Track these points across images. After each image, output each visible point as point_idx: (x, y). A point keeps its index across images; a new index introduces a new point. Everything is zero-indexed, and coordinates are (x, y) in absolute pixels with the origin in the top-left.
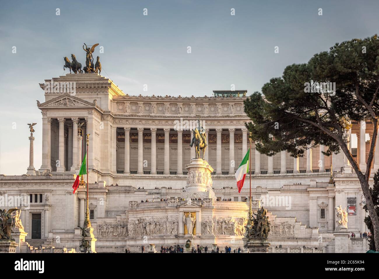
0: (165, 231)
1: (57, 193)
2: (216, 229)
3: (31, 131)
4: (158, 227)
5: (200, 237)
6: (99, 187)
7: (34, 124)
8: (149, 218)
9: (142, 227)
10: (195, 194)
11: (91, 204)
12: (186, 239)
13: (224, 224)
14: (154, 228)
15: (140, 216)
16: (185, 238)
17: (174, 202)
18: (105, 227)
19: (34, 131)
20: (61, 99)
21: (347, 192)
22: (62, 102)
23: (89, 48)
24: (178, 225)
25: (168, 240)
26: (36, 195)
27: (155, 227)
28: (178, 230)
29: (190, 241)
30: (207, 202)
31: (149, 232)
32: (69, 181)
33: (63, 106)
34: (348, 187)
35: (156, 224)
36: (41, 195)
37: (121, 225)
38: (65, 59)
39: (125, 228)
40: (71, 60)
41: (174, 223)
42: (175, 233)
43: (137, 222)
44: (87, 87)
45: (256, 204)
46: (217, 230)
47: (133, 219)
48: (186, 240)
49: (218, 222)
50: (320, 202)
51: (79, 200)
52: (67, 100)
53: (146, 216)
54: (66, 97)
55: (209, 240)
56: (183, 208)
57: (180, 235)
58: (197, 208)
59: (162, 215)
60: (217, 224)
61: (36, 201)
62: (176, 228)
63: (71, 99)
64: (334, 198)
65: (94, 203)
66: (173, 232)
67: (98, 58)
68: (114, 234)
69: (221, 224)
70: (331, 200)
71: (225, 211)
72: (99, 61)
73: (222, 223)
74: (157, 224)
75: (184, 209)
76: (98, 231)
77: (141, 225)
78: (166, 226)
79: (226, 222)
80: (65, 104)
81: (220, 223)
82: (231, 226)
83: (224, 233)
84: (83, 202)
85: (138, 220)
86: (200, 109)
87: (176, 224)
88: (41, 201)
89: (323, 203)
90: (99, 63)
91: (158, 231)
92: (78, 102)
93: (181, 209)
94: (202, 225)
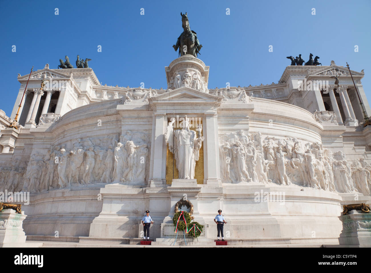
4: (90, 162)
13: (283, 154)
14: (79, 165)
16: (171, 195)
20: (41, 73)
24: (147, 157)
27: (81, 162)
28: (146, 169)
31: (63, 179)
37: (16, 169)
41: (136, 149)
42: (136, 178)
43: (47, 158)
48: (174, 202)
54: (46, 71)
56: (164, 107)
59: (105, 132)
60: (263, 154)
63: (50, 73)
66: (130, 176)
69: (273, 155)
78: (114, 159)
82: (302, 159)
85: (49, 151)
87: (143, 150)
91: (87, 175)
92: (55, 75)
93: (161, 110)
94: (222, 155)
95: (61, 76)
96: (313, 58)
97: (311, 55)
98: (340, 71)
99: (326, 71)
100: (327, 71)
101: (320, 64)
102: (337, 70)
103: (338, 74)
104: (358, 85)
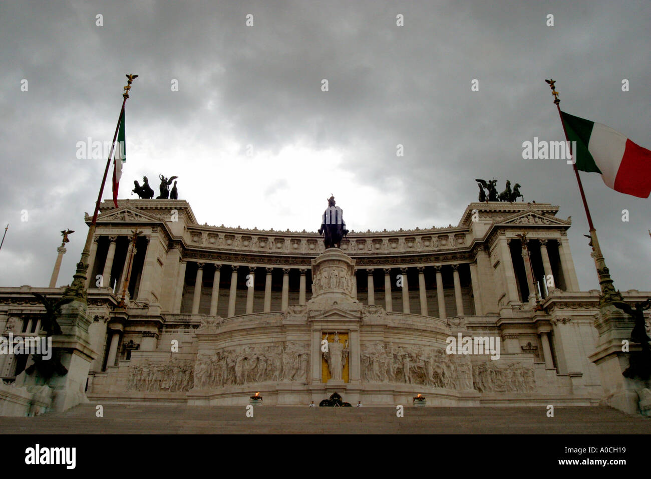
0: (277, 373)
2: (392, 370)
4: (262, 365)
6: (149, 314)
7: (70, 232)
8: (244, 347)
9: (224, 368)
11: (132, 341)
12: (329, 392)
13: (408, 359)
14: (253, 367)
15: (223, 346)
17: (301, 312)
19: (67, 241)
22: (119, 216)
24: (308, 362)
25: (286, 396)
26: (36, 320)
27: (255, 365)
28: (308, 370)
29: (339, 397)
31: (241, 378)
33: (118, 221)
35: (258, 358)
38: (136, 183)
39: (187, 372)
40: (141, 184)
41: (300, 356)
42: (301, 378)
43: (215, 358)
46: (394, 372)
47: (207, 352)
48: (331, 394)
49: (395, 356)
50: (524, 342)
51: (111, 333)
52: (126, 214)
53: (237, 343)
54: (126, 210)
55: (380, 396)
56: (320, 324)
58: (351, 324)
59: (271, 340)
60: (393, 360)
61: (33, 331)
62: (303, 368)
63: (132, 212)
64: (550, 335)
65: (137, 340)
66: (296, 377)
68: (163, 386)
69: (401, 361)
70: (545, 339)
71: (407, 332)
73: (404, 357)
74: (261, 358)
75: (323, 324)
76: (131, 378)
77: (223, 363)
78: (282, 363)
79: (414, 355)
80: (123, 218)
81: (400, 358)
82: (423, 363)
83: (408, 382)
84: (116, 337)
85: (218, 354)
87: (304, 357)
89: (529, 344)
91: (261, 375)
92: (140, 216)
93: (317, 326)
94: (362, 361)
95: (149, 218)
96: (512, 187)
97: (508, 184)
98: (539, 218)
99: (518, 217)
100: (520, 218)
101: (522, 195)
102: (534, 216)
103: (536, 222)
104: (563, 238)
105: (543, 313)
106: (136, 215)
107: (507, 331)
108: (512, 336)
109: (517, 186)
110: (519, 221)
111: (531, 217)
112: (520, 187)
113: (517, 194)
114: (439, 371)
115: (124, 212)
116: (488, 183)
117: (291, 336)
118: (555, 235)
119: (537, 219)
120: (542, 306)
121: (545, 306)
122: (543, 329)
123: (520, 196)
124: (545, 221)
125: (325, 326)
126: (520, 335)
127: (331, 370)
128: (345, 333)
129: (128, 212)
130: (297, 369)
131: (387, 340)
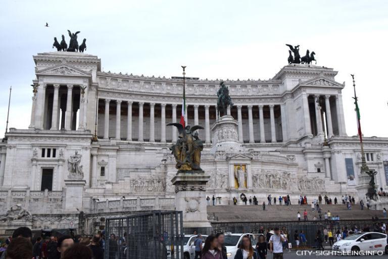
0: (213, 184)
1: (72, 148)
3: (34, 91)
5: (252, 191)
6: (111, 144)
10: (231, 148)
11: (103, 160)
13: (272, 177)
16: (238, 192)
17: (222, 154)
18: (139, 181)
20: (59, 68)
21: (343, 152)
22: (59, 70)
23: (73, 34)
24: (228, 179)
26: (49, 150)
28: (228, 183)
29: (244, 195)
30: (255, 155)
32: (85, 136)
33: (59, 74)
34: (344, 148)
36: (55, 150)
37: (156, 180)
41: (224, 176)
42: (225, 186)
44: (78, 62)
45: (293, 159)
48: (240, 194)
49: (266, 176)
50: (316, 162)
51: (92, 156)
52: (64, 69)
57: (232, 189)
58: (247, 161)
59: (209, 168)
60: (265, 178)
61: (49, 156)
62: (226, 181)
63: (69, 68)
64: (330, 159)
65: (106, 159)
66: (223, 186)
67: (85, 40)
68: (149, 189)
69: (269, 178)
70: (327, 161)
72: (86, 43)
73: (270, 176)
76: (132, 185)
78: (216, 179)
79: (274, 175)
80: (63, 72)
82: (278, 179)
83: (272, 187)
84: (95, 158)
86: (169, 88)
87: (226, 177)
88: (54, 156)
89: (319, 163)
90: (85, 45)
92: (75, 71)
93: (232, 162)
94: (253, 178)
95: (81, 73)
96: (310, 54)
98: (327, 81)
99: (314, 81)
100: (316, 81)
101: (316, 60)
102: (324, 80)
103: (325, 84)
104: (339, 95)
105: (327, 147)
106: (71, 70)
107: (309, 156)
108: (310, 159)
109: (313, 53)
110: (314, 83)
111: (322, 81)
112: (315, 54)
113: (313, 59)
114: (285, 182)
115: (63, 67)
116: (294, 48)
117: (219, 166)
118: (335, 93)
119: (325, 82)
120: (327, 143)
121: (329, 143)
122: (327, 155)
123: (314, 60)
124: (330, 84)
125: (236, 162)
126: (315, 158)
127: (239, 183)
128: (245, 165)
129: (66, 68)
130: (223, 182)
131: (263, 168)
